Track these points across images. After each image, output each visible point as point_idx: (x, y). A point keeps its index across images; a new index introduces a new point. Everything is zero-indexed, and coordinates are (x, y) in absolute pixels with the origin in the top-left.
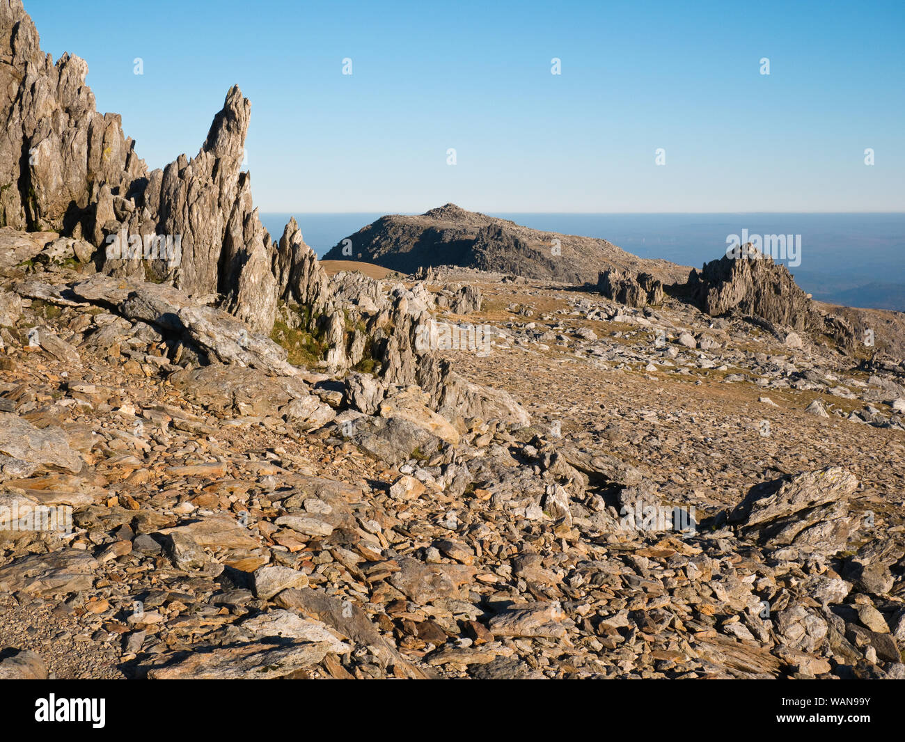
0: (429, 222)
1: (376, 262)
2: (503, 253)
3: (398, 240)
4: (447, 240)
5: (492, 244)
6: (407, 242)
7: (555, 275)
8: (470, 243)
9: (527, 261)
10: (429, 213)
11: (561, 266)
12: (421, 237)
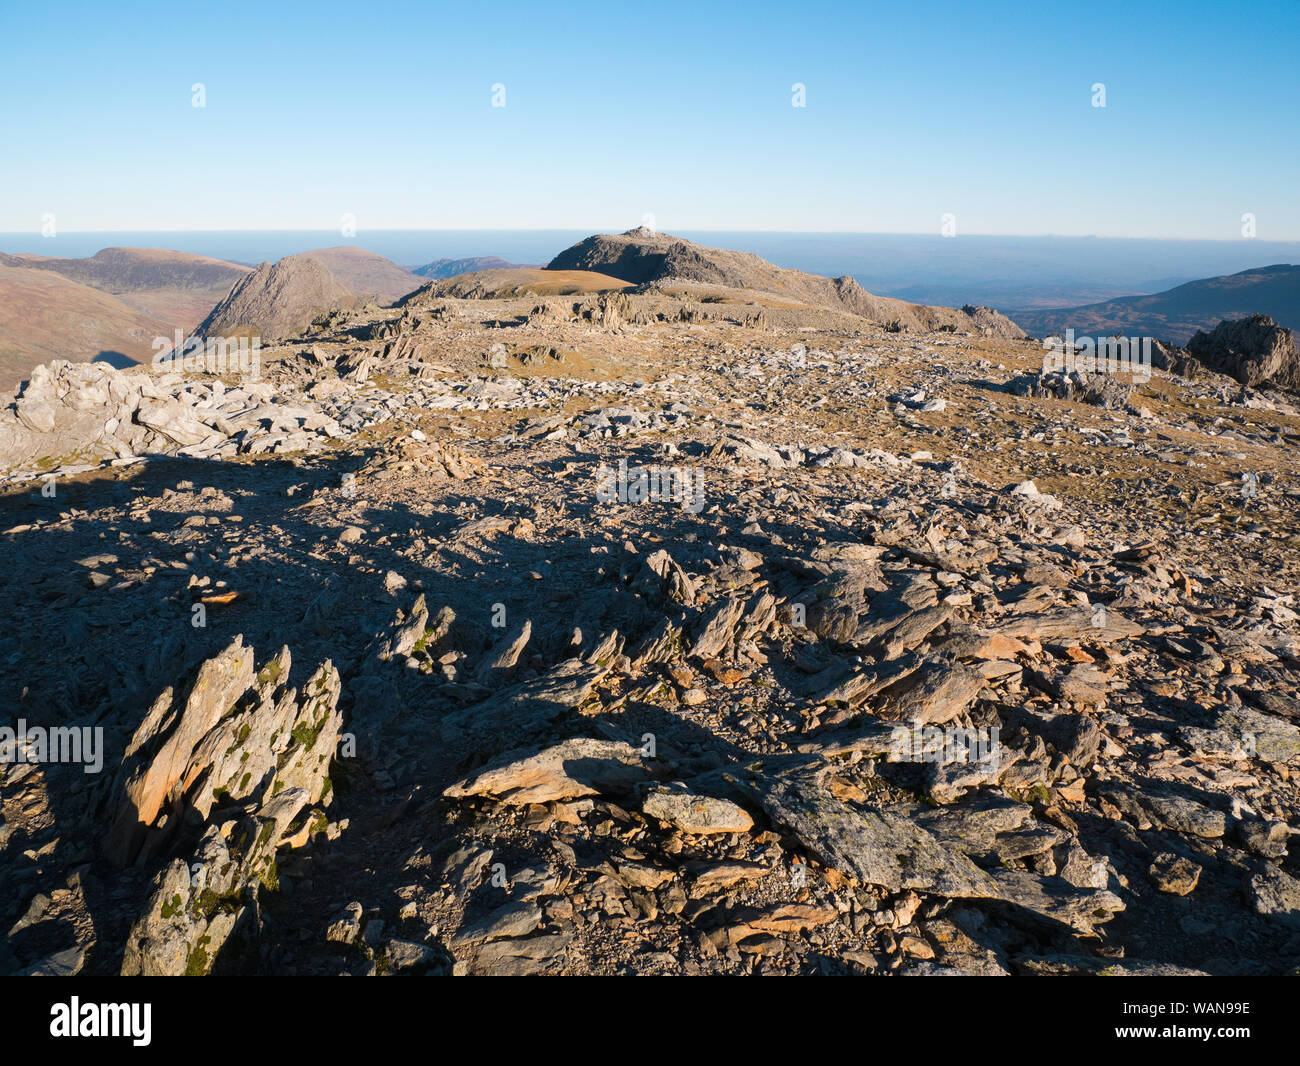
0: (628, 240)
1: (590, 270)
2: (687, 264)
3: (606, 253)
4: (644, 254)
5: (679, 257)
6: (613, 255)
7: (726, 281)
8: (662, 257)
9: (705, 270)
10: (627, 233)
11: (729, 274)
12: (624, 252)
